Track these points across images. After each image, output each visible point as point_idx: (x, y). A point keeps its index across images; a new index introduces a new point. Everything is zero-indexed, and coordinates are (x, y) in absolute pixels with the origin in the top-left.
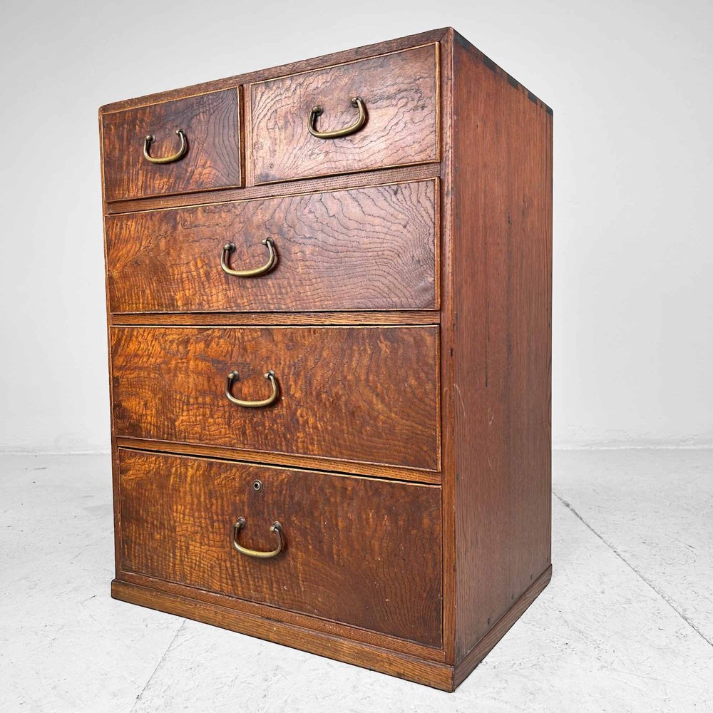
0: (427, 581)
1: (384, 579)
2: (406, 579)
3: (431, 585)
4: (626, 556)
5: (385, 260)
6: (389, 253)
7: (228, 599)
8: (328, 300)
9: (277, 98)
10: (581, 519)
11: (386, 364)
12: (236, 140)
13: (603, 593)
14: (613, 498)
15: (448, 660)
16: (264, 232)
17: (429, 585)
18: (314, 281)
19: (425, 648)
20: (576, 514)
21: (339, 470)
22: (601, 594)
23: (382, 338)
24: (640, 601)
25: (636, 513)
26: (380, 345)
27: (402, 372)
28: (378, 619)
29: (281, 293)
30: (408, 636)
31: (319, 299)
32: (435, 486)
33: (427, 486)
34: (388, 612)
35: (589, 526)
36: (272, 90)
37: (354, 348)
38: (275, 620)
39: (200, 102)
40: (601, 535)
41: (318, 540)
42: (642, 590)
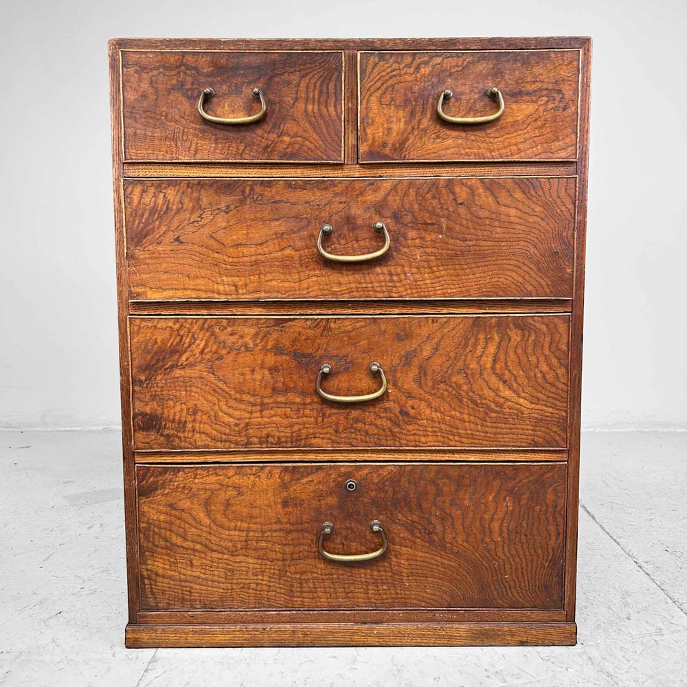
0: (550, 550)
1: (504, 557)
2: (528, 553)
3: (554, 554)
4: (649, 568)
5: (520, 250)
6: (524, 243)
7: (308, 614)
8: (452, 289)
9: (394, 73)
10: (594, 518)
11: (515, 351)
12: (339, 111)
13: (629, 619)
14: (625, 491)
15: (568, 617)
16: (374, 216)
17: (551, 554)
18: (435, 269)
19: (545, 612)
20: (588, 512)
21: (455, 459)
22: (626, 620)
23: (511, 325)
24: (673, 632)
25: (653, 511)
26: (509, 333)
27: (533, 359)
28: (496, 596)
29: (392, 281)
30: (528, 605)
31: (441, 288)
32: (561, 463)
33: (553, 463)
34: (508, 587)
35: (603, 528)
36: (388, 63)
37: (479, 336)
38: (372, 623)
39: (286, 59)
40: (618, 540)
41: (427, 532)
42: (673, 617)
